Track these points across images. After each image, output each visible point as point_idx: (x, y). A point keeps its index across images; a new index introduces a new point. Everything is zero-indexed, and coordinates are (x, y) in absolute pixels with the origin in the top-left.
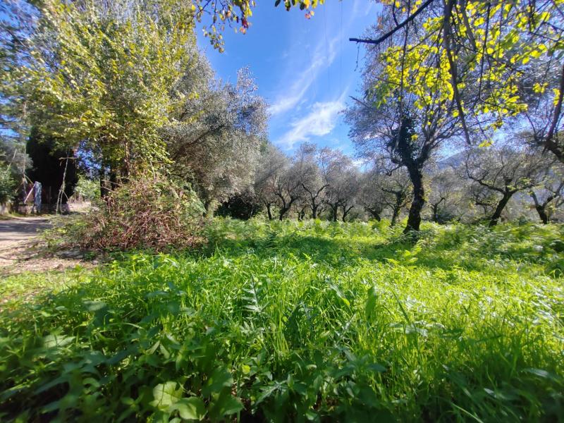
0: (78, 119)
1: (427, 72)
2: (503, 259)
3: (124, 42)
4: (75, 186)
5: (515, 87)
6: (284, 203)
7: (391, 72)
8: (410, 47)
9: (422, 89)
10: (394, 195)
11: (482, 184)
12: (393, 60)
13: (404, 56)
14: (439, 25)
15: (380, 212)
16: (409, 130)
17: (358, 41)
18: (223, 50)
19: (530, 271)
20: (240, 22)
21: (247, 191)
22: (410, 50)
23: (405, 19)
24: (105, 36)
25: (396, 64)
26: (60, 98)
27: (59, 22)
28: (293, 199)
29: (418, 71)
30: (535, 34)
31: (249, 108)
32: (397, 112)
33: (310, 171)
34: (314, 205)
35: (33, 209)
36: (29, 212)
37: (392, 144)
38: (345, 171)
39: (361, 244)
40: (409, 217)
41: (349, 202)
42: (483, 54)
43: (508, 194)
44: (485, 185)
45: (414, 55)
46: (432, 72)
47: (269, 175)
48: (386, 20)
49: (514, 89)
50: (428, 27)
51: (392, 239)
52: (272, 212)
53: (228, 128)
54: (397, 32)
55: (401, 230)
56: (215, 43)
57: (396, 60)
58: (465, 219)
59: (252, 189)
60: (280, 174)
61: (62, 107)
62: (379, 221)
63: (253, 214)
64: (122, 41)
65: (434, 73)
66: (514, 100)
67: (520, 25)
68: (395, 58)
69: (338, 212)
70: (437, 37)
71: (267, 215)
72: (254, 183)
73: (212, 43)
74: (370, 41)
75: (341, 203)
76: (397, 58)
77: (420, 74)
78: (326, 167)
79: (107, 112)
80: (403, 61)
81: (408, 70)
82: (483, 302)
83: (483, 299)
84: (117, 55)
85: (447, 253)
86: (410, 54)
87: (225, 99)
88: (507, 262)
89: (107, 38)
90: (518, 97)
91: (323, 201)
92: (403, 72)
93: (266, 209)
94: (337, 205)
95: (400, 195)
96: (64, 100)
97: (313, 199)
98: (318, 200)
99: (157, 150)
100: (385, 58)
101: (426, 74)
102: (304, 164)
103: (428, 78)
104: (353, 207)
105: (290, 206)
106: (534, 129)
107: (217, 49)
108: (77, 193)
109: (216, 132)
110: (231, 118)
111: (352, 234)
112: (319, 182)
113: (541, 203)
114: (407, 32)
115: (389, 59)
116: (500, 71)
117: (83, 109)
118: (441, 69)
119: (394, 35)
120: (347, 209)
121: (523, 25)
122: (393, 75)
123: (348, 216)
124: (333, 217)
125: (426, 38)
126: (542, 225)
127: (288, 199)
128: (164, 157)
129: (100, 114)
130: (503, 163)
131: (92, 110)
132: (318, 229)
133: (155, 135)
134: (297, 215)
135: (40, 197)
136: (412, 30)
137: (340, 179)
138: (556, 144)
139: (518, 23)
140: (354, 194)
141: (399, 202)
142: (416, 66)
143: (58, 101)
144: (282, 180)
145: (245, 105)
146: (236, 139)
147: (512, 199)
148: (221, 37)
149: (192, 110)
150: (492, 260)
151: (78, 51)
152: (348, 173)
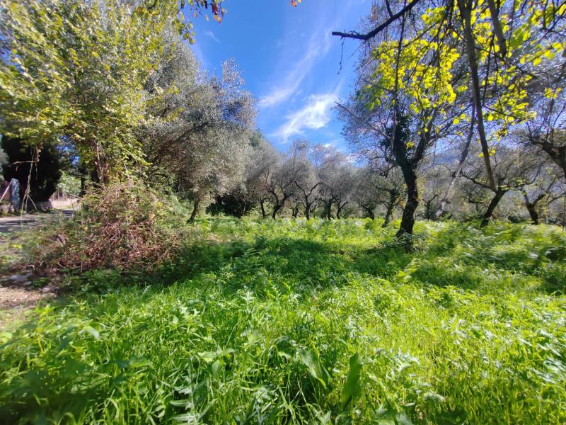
0: (35, 118)
1: (424, 72)
2: (498, 268)
3: (90, 29)
4: (58, 183)
5: (523, 91)
6: (278, 201)
7: (386, 70)
8: (406, 41)
9: (419, 91)
10: (388, 193)
11: (475, 182)
12: (387, 57)
13: (399, 53)
14: (440, 17)
15: (374, 208)
16: (404, 129)
17: (343, 35)
18: (194, 40)
19: (526, 286)
20: (210, 8)
21: (239, 188)
22: (407, 46)
23: (401, 8)
24: (67, 21)
25: (391, 62)
26: (12, 94)
27: (8, 4)
28: (286, 197)
29: (415, 70)
30: (550, 30)
31: (235, 103)
32: (391, 110)
33: (303, 168)
34: (307, 203)
35: (10, 209)
36: (6, 211)
37: (385, 143)
38: (339, 167)
39: (354, 247)
40: (403, 219)
41: (342, 199)
42: (489, 52)
43: (500, 193)
44: (478, 183)
45: (410, 52)
46: (431, 71)
47: (262, 172)
48: (382, 10)
49: (523, 94)
50: (427, 19)
51: (385, 243)
52: (265, 208)
53: (212, 126)
54: (393, 23)
55: (395, 232)
56: (184, 33)
57: (390, 57)
58: (456, 215)
59: (243, 186)
60: (272, 171)
61: (15, 103)
62: (373, 219)
63: (246, 210)
64: (88, 27)
65: (433, 73)
66: (522, 106)
67: (533, 19)
68: (389, 55)
69: (332, 207)
70: (437, 31)
71: (261, 211)
72: (245, 180)
73: (181, 33)
74: (358, 37)
75: (335, 199)
76: (392, 55)
77: (417, 73)
78: (319, 163)
79: (71, 109)
80: (398, 58)
81: (404, 68)
82: (483, 341)
83: (483, 337)
84: (82, 43)
85: (440, 260)
86: (407, 50)
87: (210, 93)
88: (503, 273)
89: (70, 24)
90: (527, 104)
91: (316, 199)
92: (397, 70)
93: (259, 206)
94: (331, 202)
95: (394, 194)
96: (17, 96)
97: (306, 197)
98: (311, 199)
99: (132, 150)
100: (379, 54)
101: (424, 73)
102: (297, 161)
103: (425, 79)
104: (347, 203)
105: (283, 203)
106: (529, 129)
107: (188, 40)
108: (61, 189)
109: (199, 129)
110: (216, 114)
111: (345, 234)
112: (313, 179)
113: (531, 201)
114: (403, 25)
115: (383, 56)
116: (509, 74)
117: (41, 105)
118: (440, 68)
119: (390, 27)
120: (342, 204)
121: (537, 19)
122: (388, 74)
123: (343, 211)
124: (327, 214)
125: (425, 32)
126: (534, 226)
127: (281, 196)
128: (139, 159)
129: (63, 111)
130: (496, 162)
131: (52, 107)
132: (310, 231)
133: (129, 135)
134: (291, 211)
135: (18, 195)
136: (408, 21)
137: (334, 176)
138: (552, 145)
139: (532, 16)
140: (347, 190)
141: (393, 200)
142: (413, 64)
143: (10, 97)
144: (276, 176)
145: (231, 100)
146: (222, 138)
147: (504, 197)
148: (192, 26)
149: (174, 106)
150: (487, 270)
151: (34, 38)
152: (342, 169)
